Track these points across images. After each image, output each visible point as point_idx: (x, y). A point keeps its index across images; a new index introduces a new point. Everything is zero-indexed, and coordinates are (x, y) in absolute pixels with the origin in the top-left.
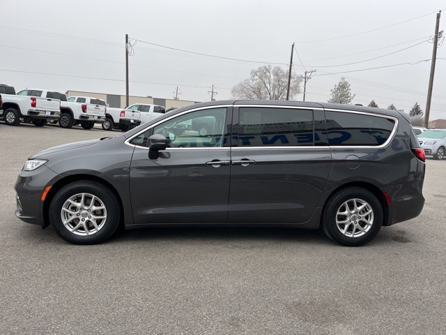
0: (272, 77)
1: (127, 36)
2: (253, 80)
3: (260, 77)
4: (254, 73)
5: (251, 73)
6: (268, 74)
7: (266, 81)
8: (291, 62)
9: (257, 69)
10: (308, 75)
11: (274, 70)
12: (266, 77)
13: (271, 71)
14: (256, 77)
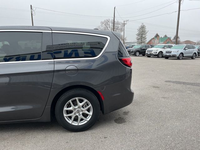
0: (111, 24)
1: (31, 6)
2: (102, 26)
3: (105, 25)
4: (102, 23)
5: (101, 23)
6: (109, 23)
7: (108, 26)
8: (114, 16)
9: (103, 21)
10: (125, 23)
11: (111, 21)
12: (108, 24)
13: (110, 22)
14: (103, 25)
